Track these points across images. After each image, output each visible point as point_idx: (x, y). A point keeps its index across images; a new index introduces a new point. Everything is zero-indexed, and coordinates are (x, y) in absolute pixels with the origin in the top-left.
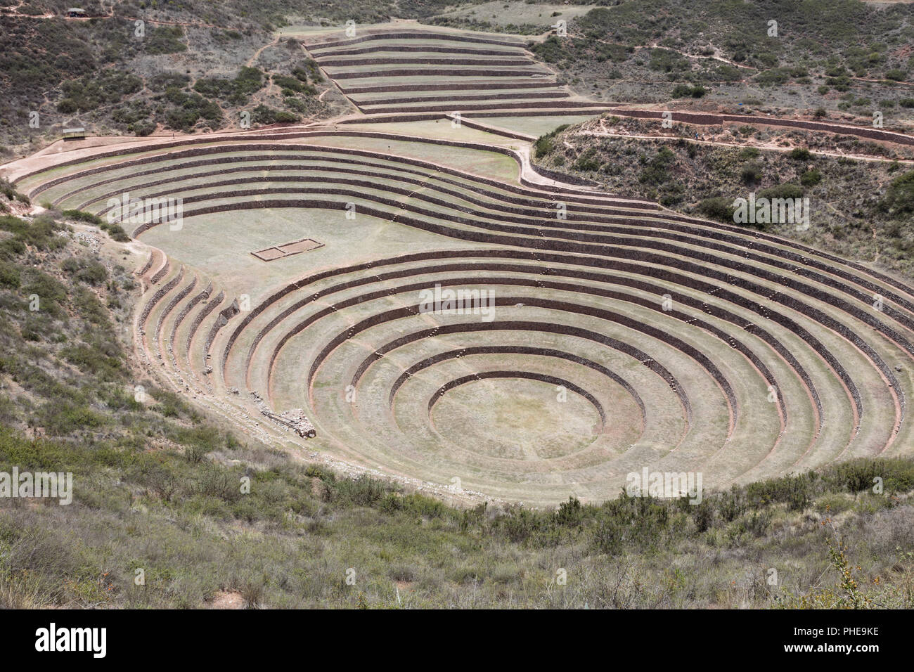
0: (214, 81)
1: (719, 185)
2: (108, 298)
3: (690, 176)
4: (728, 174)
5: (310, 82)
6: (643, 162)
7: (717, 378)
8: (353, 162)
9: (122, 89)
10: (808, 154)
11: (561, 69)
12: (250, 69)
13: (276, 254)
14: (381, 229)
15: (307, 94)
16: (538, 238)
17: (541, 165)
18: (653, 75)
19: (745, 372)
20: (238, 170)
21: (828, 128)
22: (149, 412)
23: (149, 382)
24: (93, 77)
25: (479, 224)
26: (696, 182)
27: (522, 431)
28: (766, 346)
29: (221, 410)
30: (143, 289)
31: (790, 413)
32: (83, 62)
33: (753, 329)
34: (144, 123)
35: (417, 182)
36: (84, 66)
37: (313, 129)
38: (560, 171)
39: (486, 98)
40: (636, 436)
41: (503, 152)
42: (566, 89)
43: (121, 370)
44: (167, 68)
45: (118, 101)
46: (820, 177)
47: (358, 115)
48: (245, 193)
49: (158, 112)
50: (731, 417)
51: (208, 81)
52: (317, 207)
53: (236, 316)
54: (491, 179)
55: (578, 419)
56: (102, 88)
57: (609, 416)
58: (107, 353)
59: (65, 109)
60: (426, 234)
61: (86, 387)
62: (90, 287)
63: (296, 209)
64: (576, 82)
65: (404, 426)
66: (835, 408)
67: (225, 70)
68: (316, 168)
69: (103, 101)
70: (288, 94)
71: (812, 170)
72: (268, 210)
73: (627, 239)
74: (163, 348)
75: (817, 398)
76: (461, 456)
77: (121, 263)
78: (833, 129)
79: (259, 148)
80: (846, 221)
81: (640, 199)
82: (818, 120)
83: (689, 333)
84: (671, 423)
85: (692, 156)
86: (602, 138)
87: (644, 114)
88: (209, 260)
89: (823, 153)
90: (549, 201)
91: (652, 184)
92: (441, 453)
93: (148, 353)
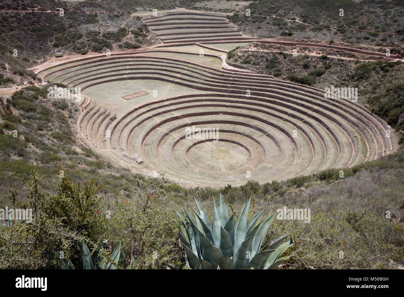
0: (109, 33)
1: (295, 69)
2: (68, 115)
3: (284, 66)
4: (298, 65)
5: (145, 32)
6: (267, 60)
7: (292, 140)
8: (160, 62)
9: (76, 38)
10: (327, 57)
11: (239, 25)
12: (122, 28)
13: (131, 97)
14: (170, 87)
15: (143, 37)
16: (228, 89)
17: (229, 62)
18: (273, 27)
19: (302, 138)
20: (118, 66)
21: (334, 47)
22: (80, 155)
23: (82, 145)
24: (65, 33)
25: (207, 84)
26: (286, 68)
27: (220, 161)
28: (310, 128)
29: (108, 154)
30: (81, 111)
31: (316, 153)
32: (62, 28)
33: (306, 122)
34: (84, 50)
35: (184, 69)
36: (62, 29)
37: (145, 50)
38: (237, 64)
39: (211, 37)
40: (262, 162)
41: (216, 57)
42: (241, 33)
43: (72, 141)
44: (92, 29)
45: (75, 42)
46: (331, 66)
47: (162, 44)
48: (120, 75)
49: (89, 45)
50: (296, 154)
51: (107, 33)
52: (147, 79)
53: (115, 120)
54: (211, 67)
55: (241, 156)
56: (69, 37)
57: (252, 155)
58: (67, 135)
59: (56, 46)
60: (187, 88)
61: (58, 147)
62: (62, 111)
63: (139, 80)
64: (244, 30)
65: (177, 159)
66: (332, 151)
67: (113, 29)
68: (147, 64)
69: (69, 42)
70: (136, 37)
71: (328, 63)
72: (129, 81)
73: (261, 89)
74: (89, 132)
75: (326, 147)
76: (197, 170)
77: (73, 102)
78: (336, 48)
79: (126, 58)
80: (340, 82)
81: (266, 74)
82: (331, 44)
83: (283, 124)
84: (274, 157)
85: (285, 58)
86: (252, 51)
87: (267, 42)
88: (107, 100)
89: (332, 57)
90: (232, 75)
91: (270, 69)
92: (190, 169)
93: (82, 134)
